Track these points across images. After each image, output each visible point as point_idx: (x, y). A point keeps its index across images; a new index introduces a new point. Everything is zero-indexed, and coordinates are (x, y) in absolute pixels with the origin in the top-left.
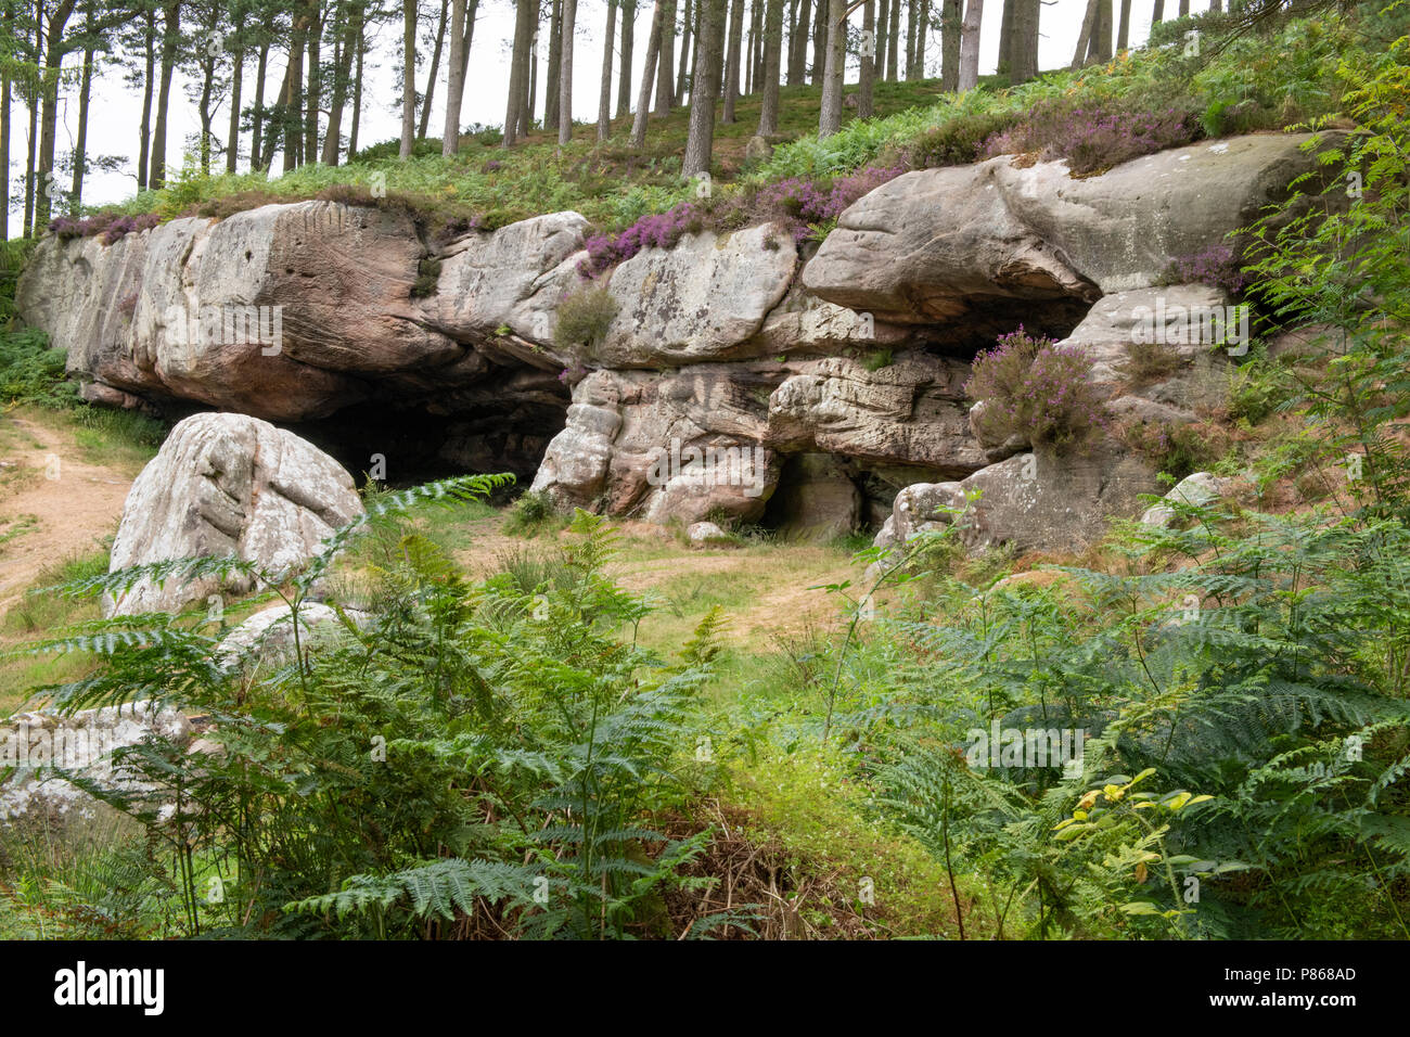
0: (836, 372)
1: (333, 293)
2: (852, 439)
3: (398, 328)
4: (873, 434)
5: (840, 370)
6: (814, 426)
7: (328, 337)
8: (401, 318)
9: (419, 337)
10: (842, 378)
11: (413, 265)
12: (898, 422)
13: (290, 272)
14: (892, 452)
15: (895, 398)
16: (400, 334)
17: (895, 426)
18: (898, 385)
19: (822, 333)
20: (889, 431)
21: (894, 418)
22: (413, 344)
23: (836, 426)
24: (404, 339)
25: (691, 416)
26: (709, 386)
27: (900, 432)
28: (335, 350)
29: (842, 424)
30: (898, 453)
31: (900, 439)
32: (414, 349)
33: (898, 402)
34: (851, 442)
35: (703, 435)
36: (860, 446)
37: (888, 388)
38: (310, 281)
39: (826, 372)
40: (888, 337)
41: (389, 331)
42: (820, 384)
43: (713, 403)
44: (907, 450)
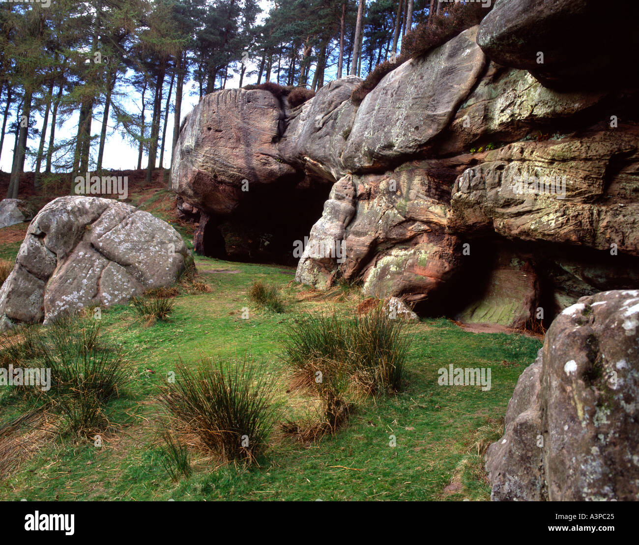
0: (519, 156)
1: (231, 141)
2: (529, 223)
3: (264, 161)
4: (552, 216)
5: (522, 152)
6: (491, 211)
7: (229, 167)
8: (266, 155)
9: (275, 166)
10: (523, 160)
11: (276, 123)
12: (585, 202)
13: (209, 129)
14: (574, 238)
15: (582, 174)
16: (265, 164)
17: (580, 207)
18: (586, 160)
19: (505, 118)
20: (571, 213)
21: (578, 199)
22: (272, 170)
23: (513, 210)
24: (267, 167)
25: (396, 205)
26: (410, 180)
27: (586, 214)
28: (233, 174)
29: (519, 208)
30: (581, 239)
31: (586, 221)
32: (272, 173)
33: (585, 178)
34: (526, 227)
35: (403, 222)
36: (535, 230)
37: (573, 164)
38: (220, 134)
39: (507, 156)
40: (577, 105)
41: (259, 162)
42: (501, 168)
43: (412, 194)
44: (594, 236)
